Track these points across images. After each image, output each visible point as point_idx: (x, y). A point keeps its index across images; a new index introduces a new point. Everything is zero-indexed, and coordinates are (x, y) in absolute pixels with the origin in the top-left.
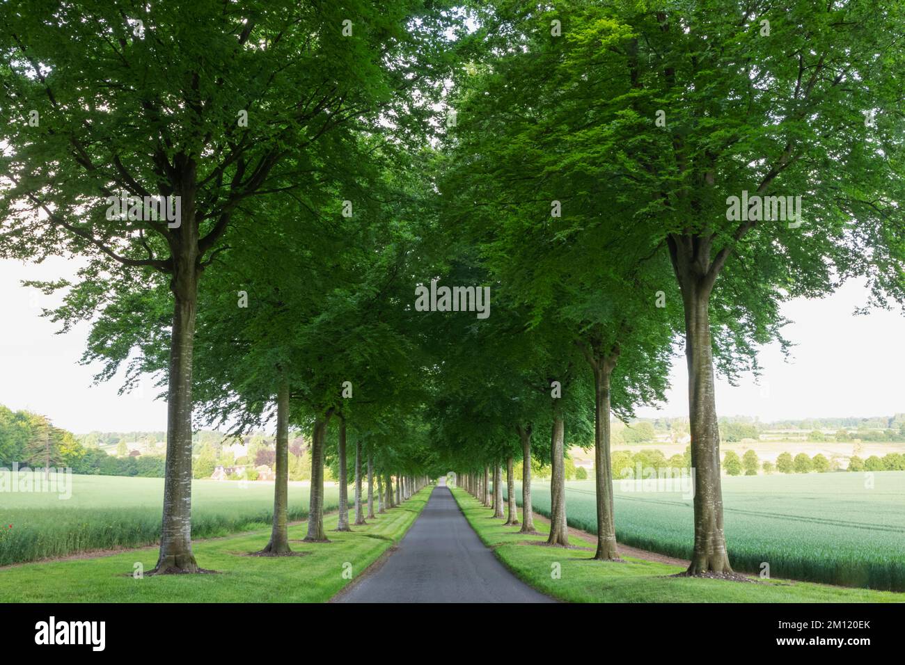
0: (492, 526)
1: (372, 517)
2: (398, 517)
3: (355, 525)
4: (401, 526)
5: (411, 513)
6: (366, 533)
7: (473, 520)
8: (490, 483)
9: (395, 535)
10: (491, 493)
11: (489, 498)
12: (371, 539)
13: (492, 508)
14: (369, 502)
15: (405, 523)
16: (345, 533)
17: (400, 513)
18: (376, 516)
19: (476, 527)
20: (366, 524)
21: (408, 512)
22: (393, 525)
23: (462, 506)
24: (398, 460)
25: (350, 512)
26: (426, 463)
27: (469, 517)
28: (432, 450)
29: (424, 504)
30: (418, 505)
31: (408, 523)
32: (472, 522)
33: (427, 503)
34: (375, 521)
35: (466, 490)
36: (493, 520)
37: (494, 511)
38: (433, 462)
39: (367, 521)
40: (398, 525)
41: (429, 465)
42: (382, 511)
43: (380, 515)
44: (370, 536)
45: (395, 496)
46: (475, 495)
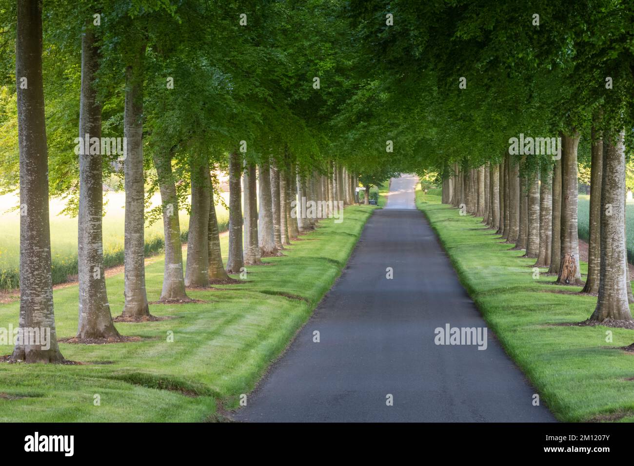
0: (585, 353)
1: (142, 313)
2: (236, 318)
3: (79, 340)
4: (249, 346)
5: (285, 303)
6: (122, 368)
7: (513, 329)
8: (583, 199)
9: (226, 379)
10: (585, 236)
11: (576, 253)
12: (140, 391)
13: (587, 289)
14: (130, 260)
15: (262, 337)
16: (44, 368)
17: (246, 302)
18: (153, 311)
19: (523, 355)
20: (119, 338)
21: (272, 301)
22: (217, 342)
23: (473, 281)
24: (237, 108)
25: (60, 293)
26: (338, 120)
27: (501, 320)
28: (364, 72)
29: (332, 271)
30: (309, 273)
31: (274, 338)
32: (509, 338)
33: (347, 266)
34: (149, 328)
35: (490, 222)
36: (588, 329)
37: (591, 300)
38: (366, 116)
39: (123, 328)
40: (238, 345)
41: (351, 125)
42: (178, 294)
43: (170, 309)
44: (135, 380)
45: (224, 239)
46: (521, 242)
